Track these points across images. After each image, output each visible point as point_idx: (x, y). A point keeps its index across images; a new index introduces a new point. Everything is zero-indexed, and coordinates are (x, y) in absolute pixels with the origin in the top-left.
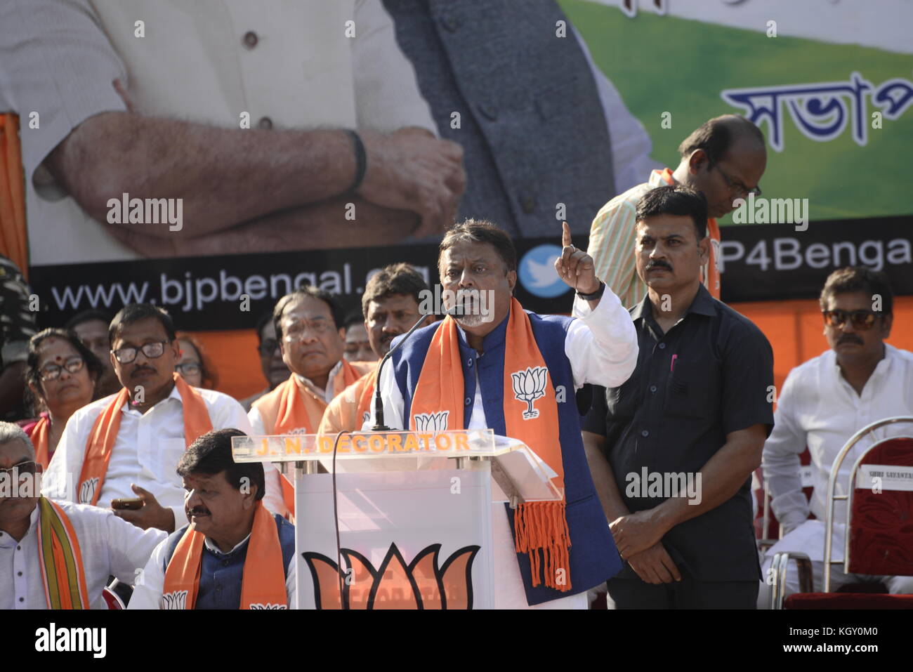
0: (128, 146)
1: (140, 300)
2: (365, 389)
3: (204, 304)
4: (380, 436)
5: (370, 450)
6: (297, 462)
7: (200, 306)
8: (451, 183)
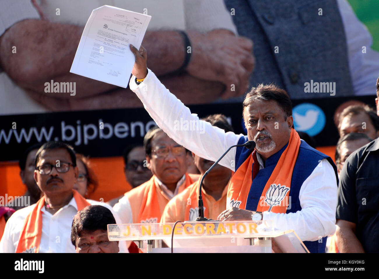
0: (41, 41)
1: (48, 138)
2: (191, 194)
3: (89, 141)
4: (202, 225)
5: (195, 233)
6: (148, 241)
7: (86, 142)
8: (245, 64)
